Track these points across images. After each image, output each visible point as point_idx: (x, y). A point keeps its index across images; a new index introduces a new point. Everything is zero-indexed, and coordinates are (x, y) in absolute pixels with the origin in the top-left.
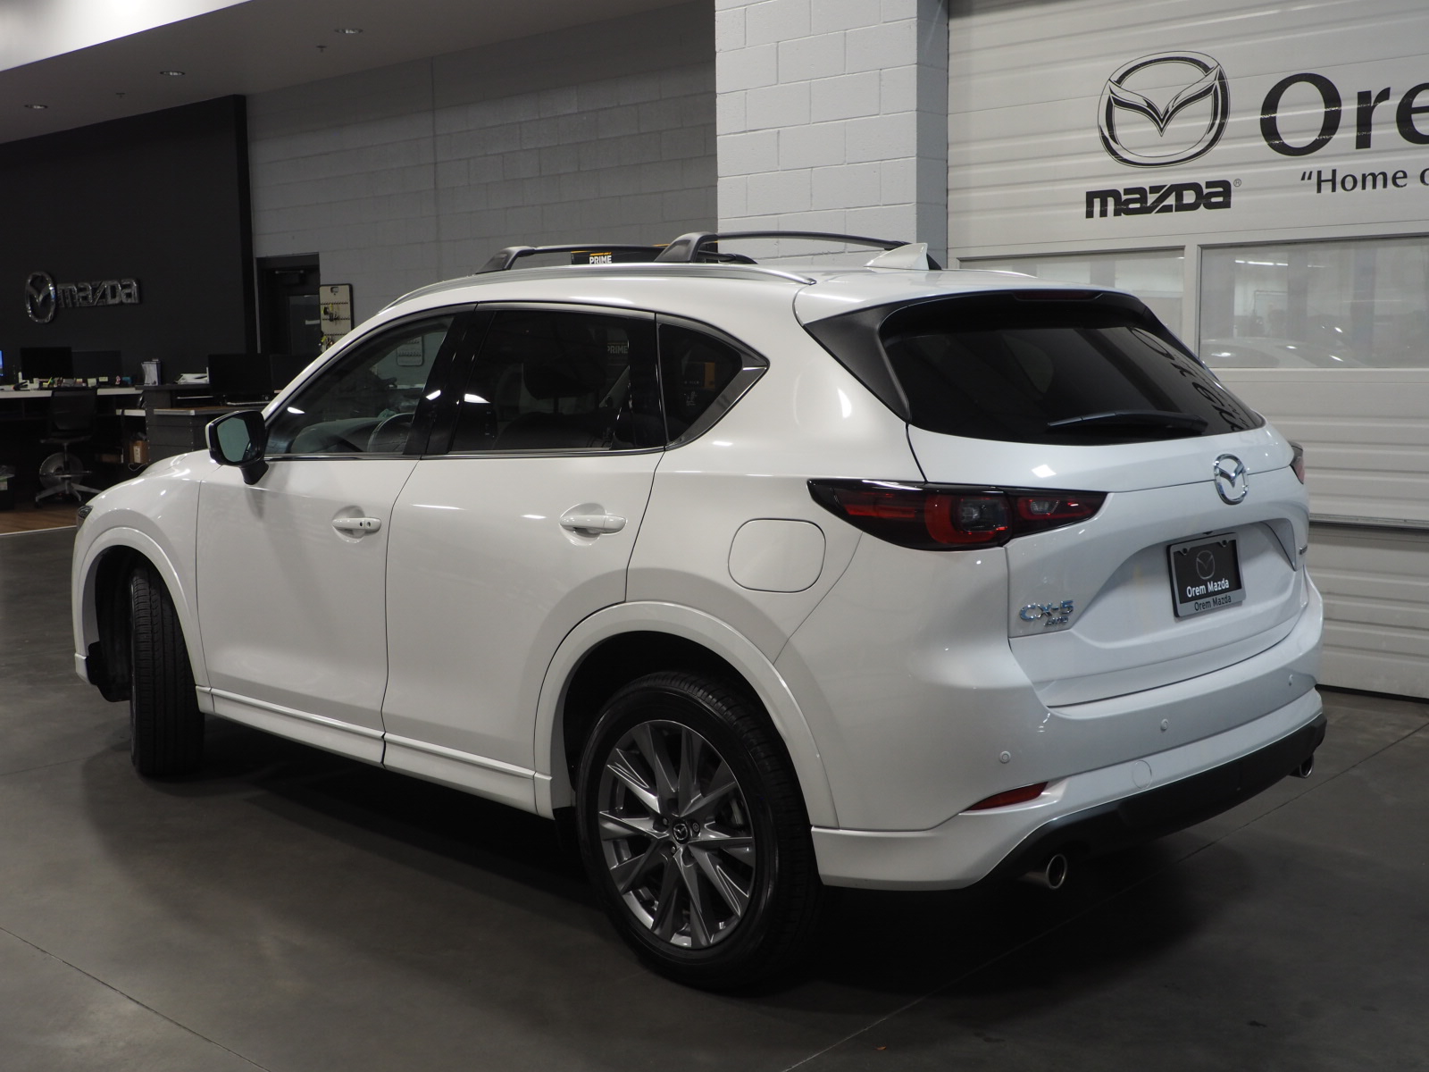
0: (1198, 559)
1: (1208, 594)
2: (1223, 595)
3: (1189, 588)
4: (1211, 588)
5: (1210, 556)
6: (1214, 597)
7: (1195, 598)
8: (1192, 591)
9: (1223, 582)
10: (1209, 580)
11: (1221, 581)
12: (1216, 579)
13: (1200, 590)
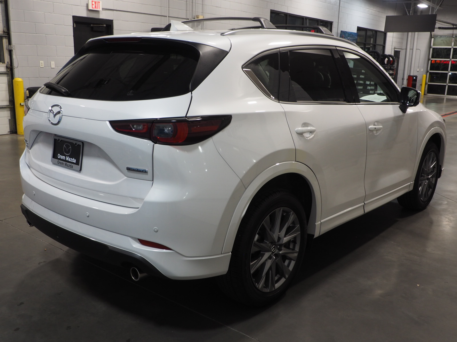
0: (64, 146)
1: (65, 161)
2: (70, 164)
3: (59, 154)
4: (67, 159)
5: (70, 147)
6: (66, 163)
7: (60, 159)
8: (60, 156)
9: (73, 159)
10: (68, 156)
11: (73, 158)
12: (70, 157)
13: (63, 157)
